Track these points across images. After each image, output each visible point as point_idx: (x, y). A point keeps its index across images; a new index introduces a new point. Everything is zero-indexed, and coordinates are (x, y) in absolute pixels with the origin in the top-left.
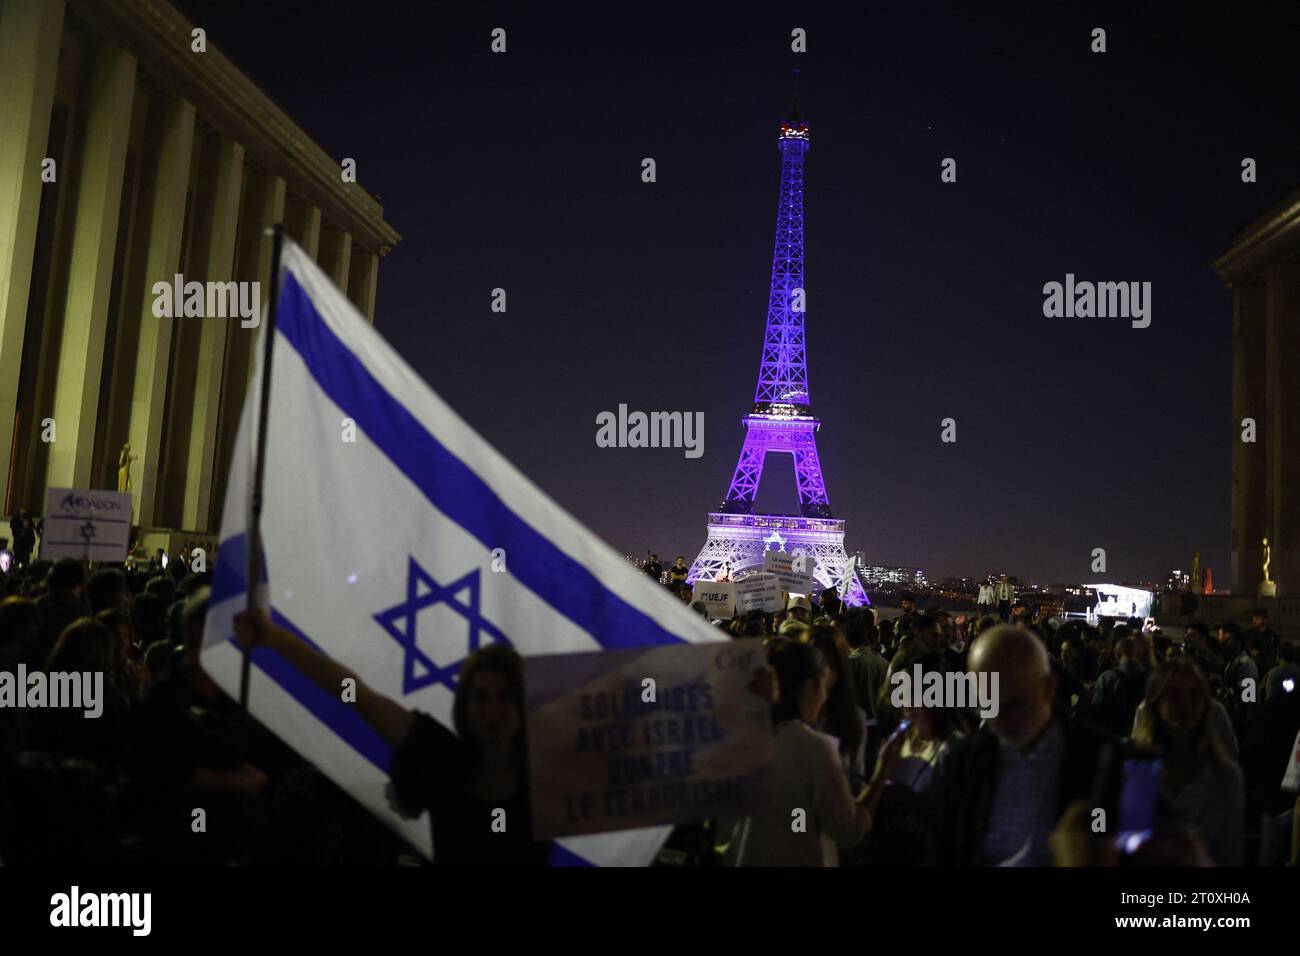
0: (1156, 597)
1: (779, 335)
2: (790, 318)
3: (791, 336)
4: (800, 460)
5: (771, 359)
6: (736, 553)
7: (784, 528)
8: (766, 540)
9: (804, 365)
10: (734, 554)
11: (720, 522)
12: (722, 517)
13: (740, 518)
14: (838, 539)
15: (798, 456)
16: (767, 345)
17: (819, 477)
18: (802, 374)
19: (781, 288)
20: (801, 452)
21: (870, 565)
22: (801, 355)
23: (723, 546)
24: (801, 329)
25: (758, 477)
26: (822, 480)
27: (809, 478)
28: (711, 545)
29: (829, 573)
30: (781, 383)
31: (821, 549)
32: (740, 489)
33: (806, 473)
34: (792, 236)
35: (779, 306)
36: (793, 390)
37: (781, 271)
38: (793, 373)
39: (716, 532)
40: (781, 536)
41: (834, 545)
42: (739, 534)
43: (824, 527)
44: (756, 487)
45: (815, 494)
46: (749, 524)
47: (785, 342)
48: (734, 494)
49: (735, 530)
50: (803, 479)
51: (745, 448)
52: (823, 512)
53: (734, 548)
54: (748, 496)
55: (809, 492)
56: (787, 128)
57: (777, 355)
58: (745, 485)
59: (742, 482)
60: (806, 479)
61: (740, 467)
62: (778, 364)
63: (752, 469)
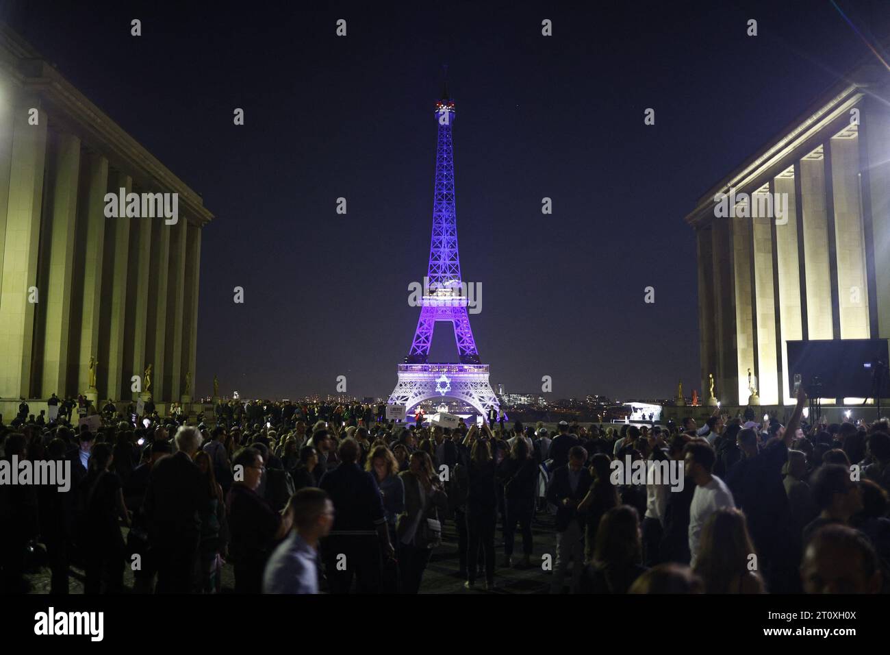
0: (663, 409)
1: (441, 243)
2: (447, 233)
3: (448, 243)
4: (457, 326)
5: (436, 259)
6: (417, 390)
7: (449, 372)
8: (437, 380)
9: (457, 262)
10: (416, 391)
11: (406, 370)
12: (407, 366)
13: (419, 366)
14: (485, 377)
15: (456, 323)
16: (432, 250)
17: (471, 337)
18: (457, 268)
19: (441, 211)
20: (458, 320)
21: (508, 393)
22: (456, 255)
23: (408, 386)
24: (455, 238)
25: (430, 338)
26: (473, 339)
27: (464, 338)
28: (401, 385)
29: (480, 400)
30: (443, 275)
31: (474, 385)
32: (418, 347)
33: (462, 334)
34: (446, 176)
35: (440, 223)
36: (451, 279)
37: (440, 200)
38: (450, 268)
39: (403, 377)
40: (447, 377)
41: (483, 382)
42: (419, 377)
43: (476, 370)
44: (429, 345)
45: (469, 348)
46: (425, 370)
47: (444, 247)
48: (415, 350)
49: (416, 375)
50: (460, 339)
51: (421, 320)
52: (474, 360)
53: (416, 387)
54: (424, 351)
55: (465, 347)
56: (440, 104)
57: (440, 256)
58: (422, 344)
59: (420, 342)
60: (462, 338)
61: (418, 332)
62: (441, 262)
63: (426, 333)
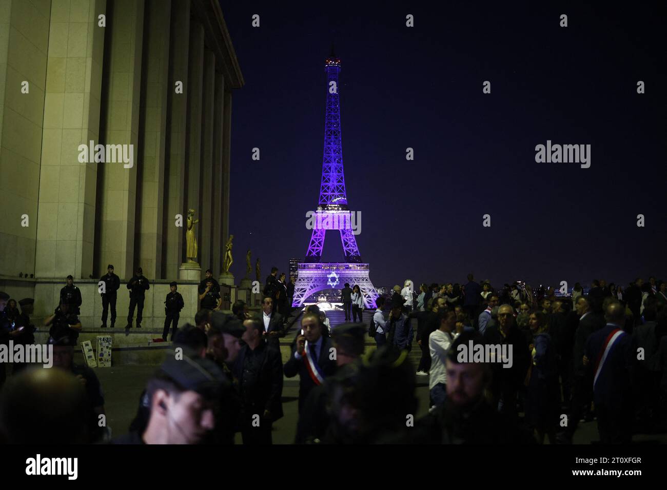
1: (330, 169)
2: (335, 161)
3: (336, 169)
4: (344, 233)
5: (326, 182)
7: (337, 269)
8: (328, 276)
9: (343, 184)
10: (312, 285)
11: (304, 268)
12: (305, 265)
13: (314, 265)
14: (366, 273)
15: (343, 231)
16: (324, 174)
17: (354, 242)
18: (343, 188)
19: (330, 144)
22: (342, 178)
23: (306, 281)
24: (341, 165)
25: (323, 243)
26: (356, 244)
27: (349, 243)
28: (300, 280)
30: (332, 194)
31: (358, 279)
32: (313, 250)
33: (348, 240)
34: (334, 117)
35: (329, 153)
36: (338, 197)
37: (329, 135)
38: (338, 189)
39: (302, 273)
40: (336, 274)
41: (364, 277)
42: (314, 273)
43: (358, 268)
44: (321, 248)
45: (353, 251)
46: (319, 268)
48: (310, 252)
49: (312, 272)
50: (346, 243)
52: (357, 260)
53: (312, 281)
54: (318, 253)
55: (350, 250)
56: (329, 61)
57: (329, 179)
58: (316, 248)
59: (314, 246)
61: (312, 238)
62: (330, 184)
63: (319, 239)
